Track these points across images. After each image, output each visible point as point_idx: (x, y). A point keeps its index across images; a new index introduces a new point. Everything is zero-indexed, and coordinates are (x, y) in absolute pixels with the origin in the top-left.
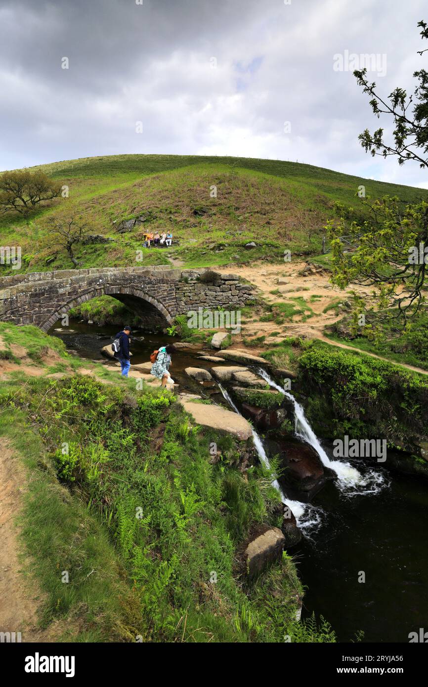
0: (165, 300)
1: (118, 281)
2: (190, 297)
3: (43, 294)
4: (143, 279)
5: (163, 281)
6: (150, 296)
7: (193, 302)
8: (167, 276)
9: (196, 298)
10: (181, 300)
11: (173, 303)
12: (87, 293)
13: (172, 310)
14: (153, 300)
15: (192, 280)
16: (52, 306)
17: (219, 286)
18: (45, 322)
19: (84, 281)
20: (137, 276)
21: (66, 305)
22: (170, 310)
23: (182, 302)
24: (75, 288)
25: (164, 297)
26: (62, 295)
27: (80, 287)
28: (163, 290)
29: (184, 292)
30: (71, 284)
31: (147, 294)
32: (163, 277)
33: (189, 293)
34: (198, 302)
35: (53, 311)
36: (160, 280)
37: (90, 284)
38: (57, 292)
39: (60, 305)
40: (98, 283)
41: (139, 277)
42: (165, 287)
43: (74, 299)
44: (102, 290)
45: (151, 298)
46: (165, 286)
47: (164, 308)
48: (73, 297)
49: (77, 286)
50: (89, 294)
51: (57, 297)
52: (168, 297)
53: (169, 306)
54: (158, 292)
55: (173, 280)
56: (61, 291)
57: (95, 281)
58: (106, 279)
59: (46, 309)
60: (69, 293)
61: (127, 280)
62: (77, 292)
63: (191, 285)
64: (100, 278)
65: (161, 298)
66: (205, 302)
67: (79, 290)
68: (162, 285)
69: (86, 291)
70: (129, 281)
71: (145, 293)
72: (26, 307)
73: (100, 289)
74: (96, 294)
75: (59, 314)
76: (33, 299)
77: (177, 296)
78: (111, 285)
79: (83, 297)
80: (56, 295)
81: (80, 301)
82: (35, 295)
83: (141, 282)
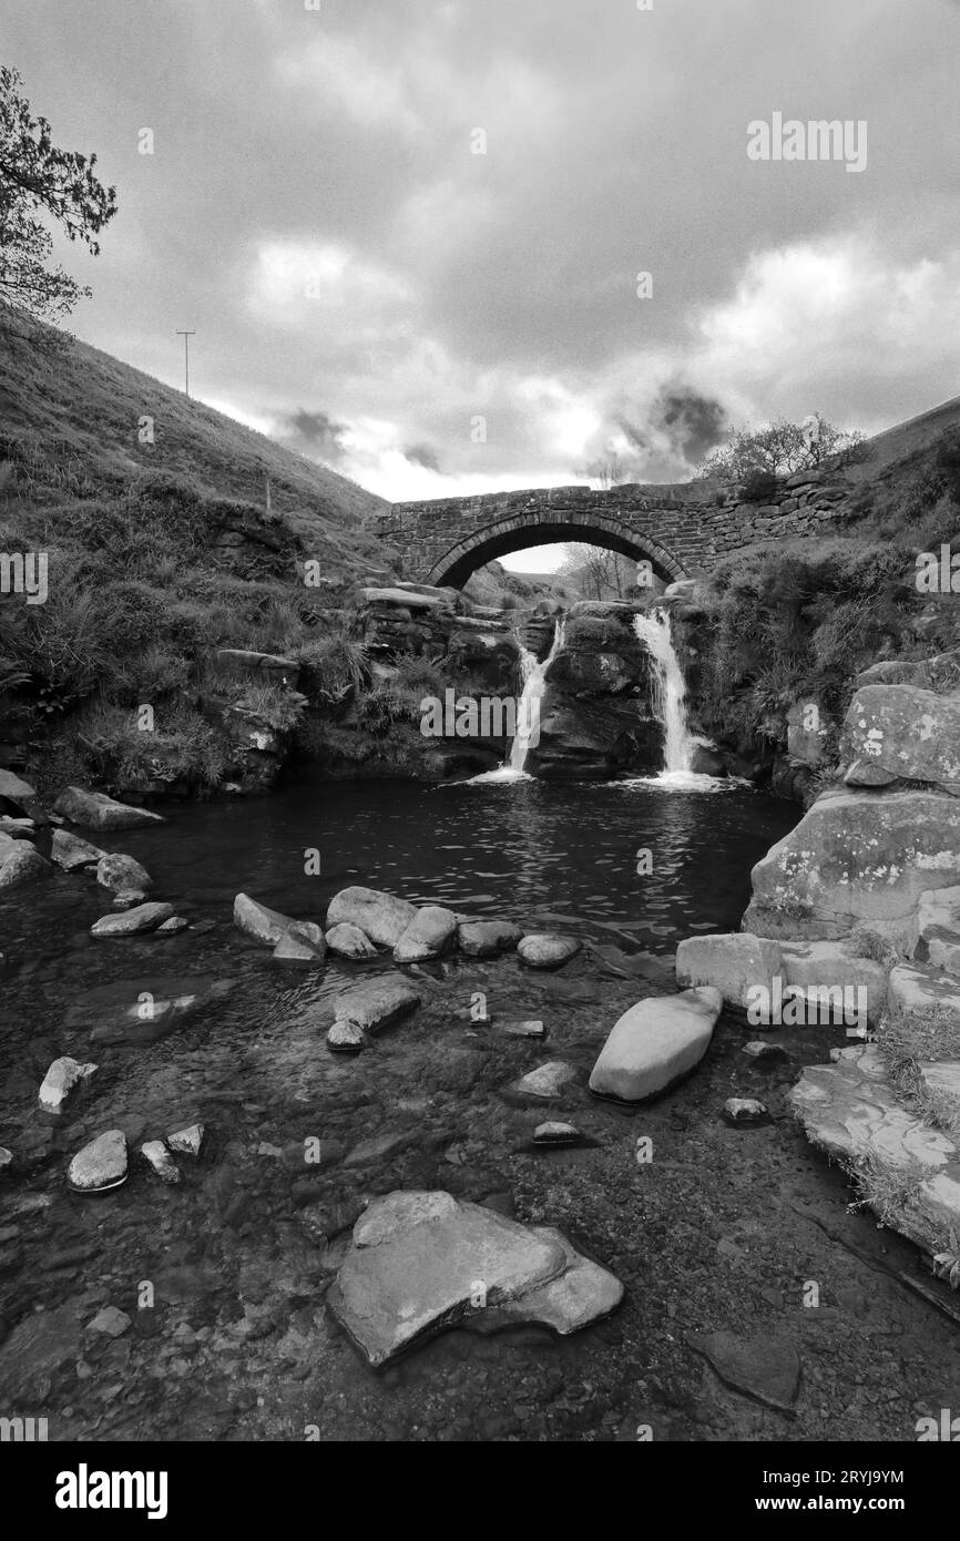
0: (672, 543)
1: (567, 502)
2: (724, 534)
3: (438, 516)
4: (621, 500)
5: (666, 505)
6: (635, 532)
7: (729, 545)
8: (677, 495)
9: (735, 536)
11: (693, 550)
12: (508, 520)
13: (689, 565)
14: (642, 540)
15: (732, 498)
16: (452, 536)
17: (779, 504)
18: (443, 557)
19: (504, 500)
20: (606, 494)
21: (472, 536)
22: (685, 563)
23: (710, 546)
24: (487, 509)
25: (671, 537)
26: (467, 519)
27: (495, 509)
28: (673, 523)
29: (714, 525)
30: (482, 504)
31: (628, 527)
32: (669, 496)
33: (725, 526)
34: (738, 544)
35: (454, 543)
36: (658, 503)
37: (513, 504)
38: (460, 515)
39: (466, 535)
40: (528, 504)
41: (611, 495)
42: (674, 516)
43: (487, 528)
44: (536, 516)
45: (638, 536)
47: (669, 558)
48: (486, 524)
49: (491, 506)
50: (512, 521)
51: (460, 522)
52: (680, 537)
53: (682, 555)
54: (658, 527)
55: (694, 504)
56: (466, 513)
57: (522, 500)
58: (543, 498)
59: (443, 539)
60: (478, 517)
61: (586, 500)
62: (492, 515)
63: (728, 510)
64: (532, 494)
65: (663, 538)
66: (750, 543)
67: (496, 515)
68: (665, 512)
69: (505, 515)
70: (590, 503)
71: (625, 527)
72: (415, 532)
73: (532, 513)
74: (525, 523)
75: (464, 548)
76: (425, 522)
77: (702, 536)
78: (552, 507)
79: (502, 526)
80: (458, 519)
81: (496, 531)
82: (426, 517)
83: (615, 505)
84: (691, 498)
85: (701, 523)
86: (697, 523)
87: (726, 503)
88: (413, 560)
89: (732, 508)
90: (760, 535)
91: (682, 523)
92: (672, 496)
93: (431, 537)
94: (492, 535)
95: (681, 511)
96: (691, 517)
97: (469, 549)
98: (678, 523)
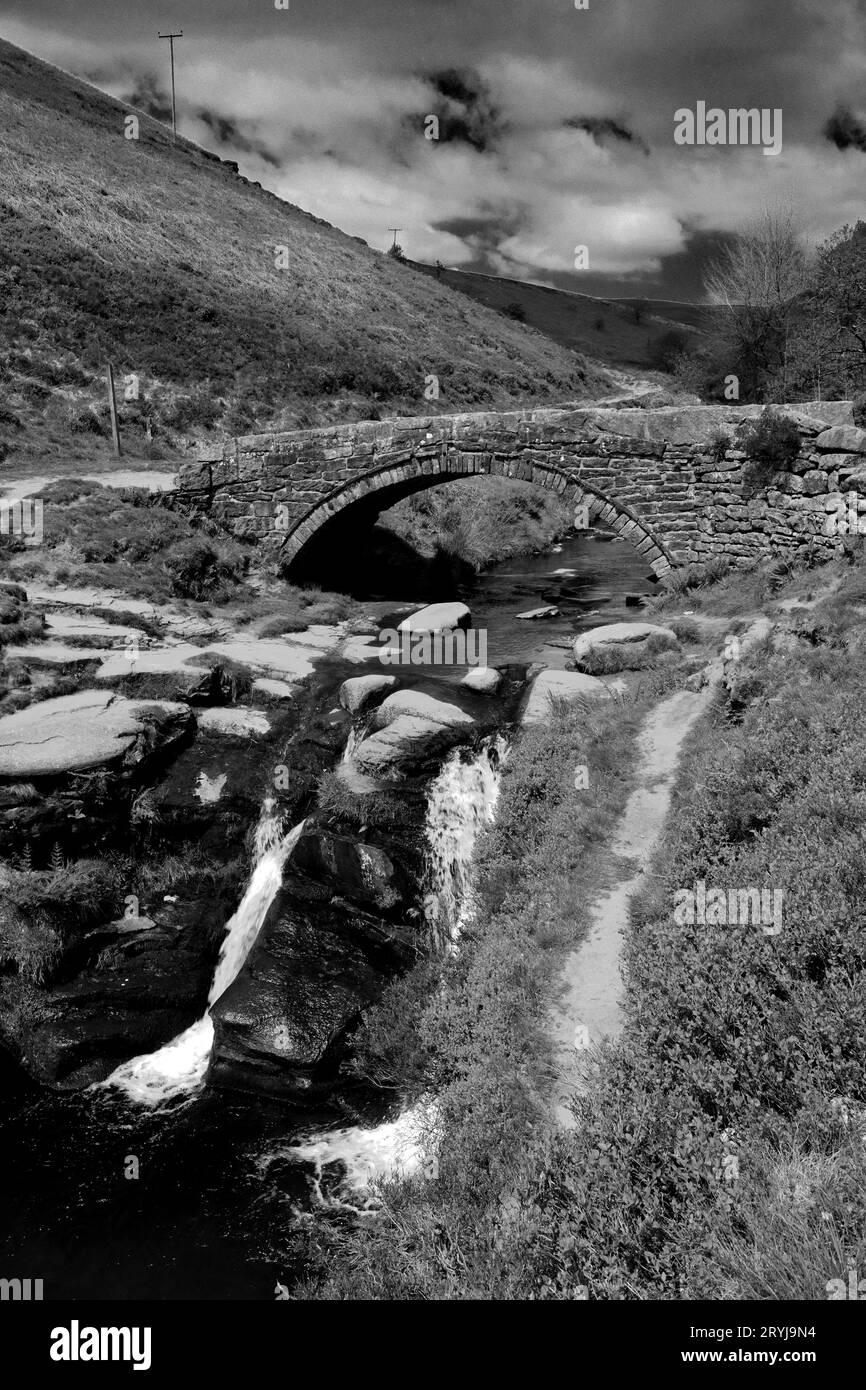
0: (647, 509)
1: (481, 440)
2: (726, 505)
3: (293, 459)
4: (565, 438)
5: (637, 448)
6: (588, 491)
7: (732, 524)
8: (655, 432)
9: (740, 512)
10: (705, 516)
11: (681, 523)
12: (395, 466)
13: (675, 546)
14: (600, 503)
15: (738, 447)
16: (314, 487)
17: (801, 474)
18: (303, 520)
19: (385, 435)
20: (541, 429)
21: (343, 489)
22: (666, 544)
23: (705, 520)
24: (362, 449)
25: (645, 500)
26: (333, 463)
27: (374, 449)
28: (640, 477)
29: (712, 486)
30: (355, 440)
31: (578, 484)
32: (641, 434)
33: (726, 491)
34: (744, 525)
35: (317, 499)
36: (624, 444)
37: (400, 443)
38: (323, 457)
39: (333, 487)
40: (423, 442)
41: (550, 430)
42: (653, 467)
43: (362, 477)
44: (435, 462)
45: (592, 496)
46: (649, 465)
47: (642, 533)
48: (362, 472)
49: (368, 445)
50: (399, 468)
51: (324, 468)
52: (659, 499)
53: (664, 529)
54: (624, 482)
55: (684, 447)
56: (333, 455)
57: (414, 437)
58: (445, 433)
59: (302, 493)
60: (351, 461)
61: (511, 438)
62: (370, 459)
63: (731, 465)
64: (428, 427)
65: (632, 502)
66: (760, 530)
67: (375, 457)
68: (636, 459)
69: (390, 458)
70: (518, 442)
71: (571, 482)
72: (259, 483)
73: (429, 458)
74: (419, 471)
75: (331, 508)
76: (274, 468)
77: (695, 501)
78: (459, 448)
79: (385, 475)
80: (322, 463)
81: (378, 482)
82: (275, 460)
83: (556, 445)
84: (678, 437)
85: (693, 479)
86: (688, 477)
87: (729, 454)
88: (259, 524)
89: (736, 464)
90: (773, 520)
91: (664, 477)
92: (647, 434)
93: (285, 490)
94: (371, 489)
95: (660, 459)
96: (677, 469)
97: (339, 509)
98: (657, 477)
